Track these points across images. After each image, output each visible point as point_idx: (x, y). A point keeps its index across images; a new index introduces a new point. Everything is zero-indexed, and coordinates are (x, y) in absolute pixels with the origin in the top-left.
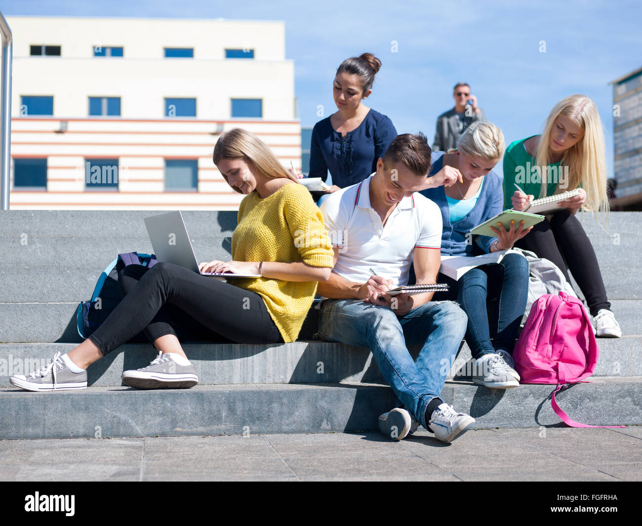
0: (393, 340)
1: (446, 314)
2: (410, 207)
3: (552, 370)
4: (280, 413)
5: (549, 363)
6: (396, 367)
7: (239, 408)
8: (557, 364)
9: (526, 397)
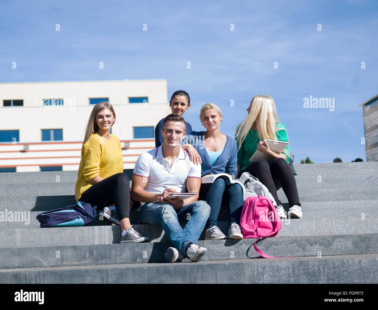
0: (171, 218)
1: (199, 206)
2: (184, 158)
3: (254, 231)
4: (116, 255)
5: (253, 229)
6: (172, 230)
7: (95, 253)
8: (257, 228)
9: (242, 244)
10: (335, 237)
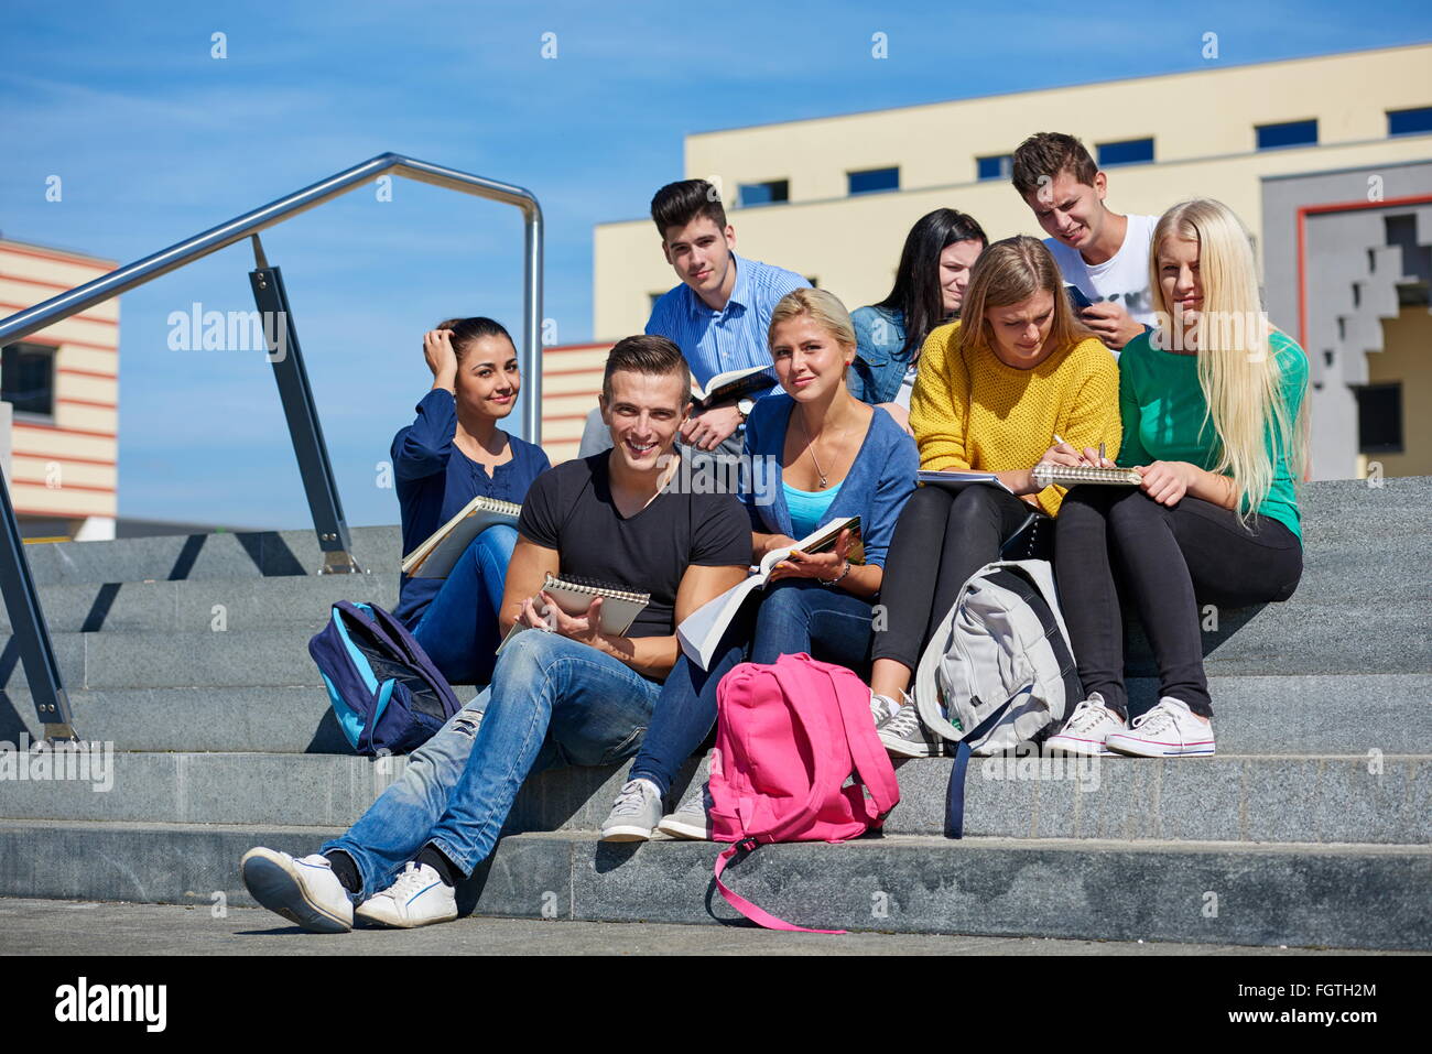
10: (1023, 858)
